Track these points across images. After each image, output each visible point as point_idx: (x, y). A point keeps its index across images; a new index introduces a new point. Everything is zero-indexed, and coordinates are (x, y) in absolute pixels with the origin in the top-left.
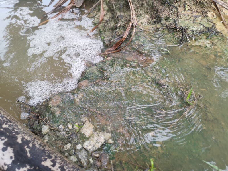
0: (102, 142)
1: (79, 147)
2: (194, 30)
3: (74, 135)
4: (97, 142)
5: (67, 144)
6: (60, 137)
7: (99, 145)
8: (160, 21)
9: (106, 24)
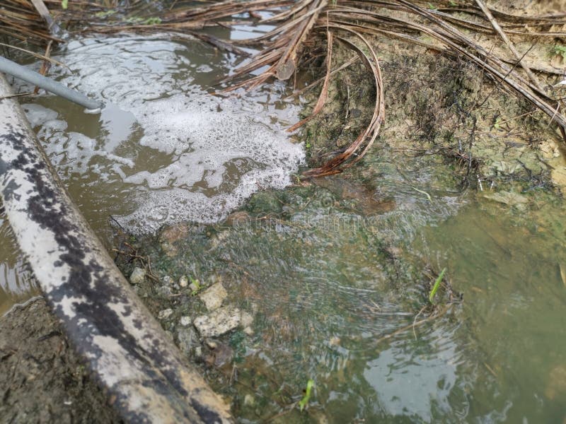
0: (230, 326)
1: (185, 321)
2: (500, 169)
3: (184, 298)
4: (223, 322)
5: (165, 308)
6: (159, 294)
7: (223, 329)
8: (433, 137)
9: (323, 122)
